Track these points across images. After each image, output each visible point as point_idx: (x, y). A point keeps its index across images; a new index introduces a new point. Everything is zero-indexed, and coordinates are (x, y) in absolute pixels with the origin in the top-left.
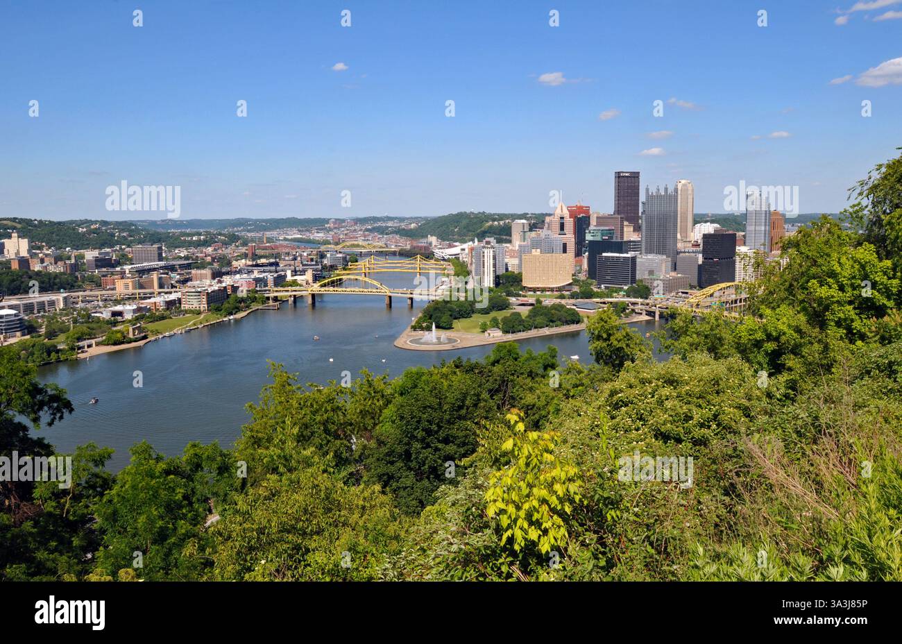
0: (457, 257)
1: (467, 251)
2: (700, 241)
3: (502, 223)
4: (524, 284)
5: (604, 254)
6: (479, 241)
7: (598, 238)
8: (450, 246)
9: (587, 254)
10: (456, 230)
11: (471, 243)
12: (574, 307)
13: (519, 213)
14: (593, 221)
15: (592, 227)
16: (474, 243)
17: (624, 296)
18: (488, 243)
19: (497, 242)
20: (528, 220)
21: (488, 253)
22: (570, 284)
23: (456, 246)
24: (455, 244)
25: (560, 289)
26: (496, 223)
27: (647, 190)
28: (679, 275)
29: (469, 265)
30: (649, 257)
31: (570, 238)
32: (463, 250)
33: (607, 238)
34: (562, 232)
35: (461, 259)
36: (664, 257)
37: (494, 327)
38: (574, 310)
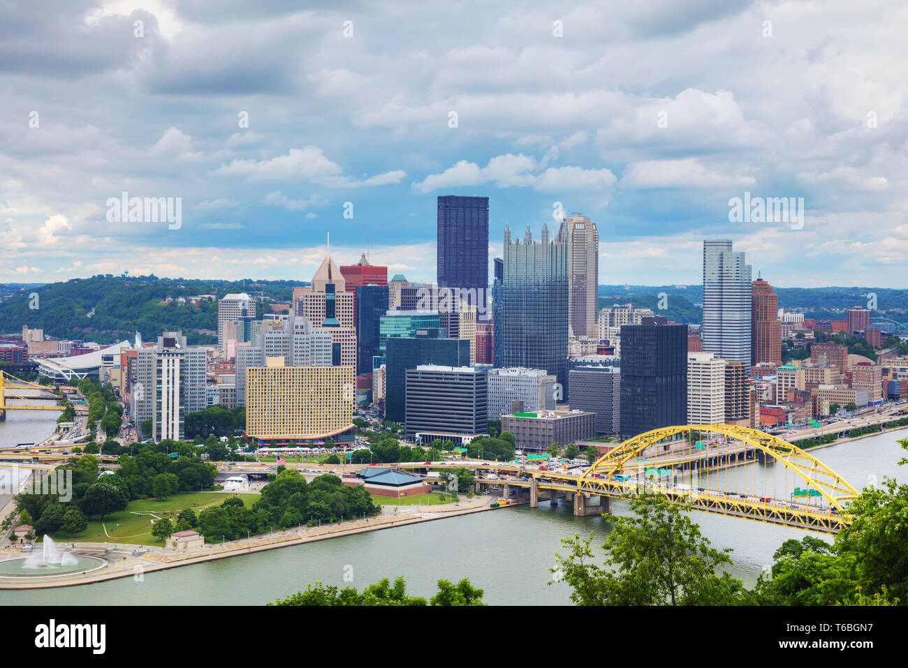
0: (93, 373)
1: (117, 360)
2: (616, 344)
3: (194, 300)
4: (257, 427)
5: (420, 368)
6: (144, 340)
7: (405, 335)
8: (77, 351)
9: (383, 366)
10: (89, 315)
11: (126, 344)
12: (361, 481)
13: (232, 280)
14: (396, 299)
15: (392, 312)
16: (133, 343)
17: (464, 454)
18: (170, 343)
19: (189, 343)
20: (252, 295)
21: (171, 367)
22: (348, 433)
23: (91, 351)
24: (85, 345)
25: (328, 442)
26: (182, 299)
27: (507, 236)
28: (575, 412)
29: (122, 392)
30: (511, 374)
31: (346, 332)
32: (108, 358)
33: (425, 333)
34: (331, 321)
35: (102, 378)
36: (544, 373)
37: (187, 529)
38: (361, 487)
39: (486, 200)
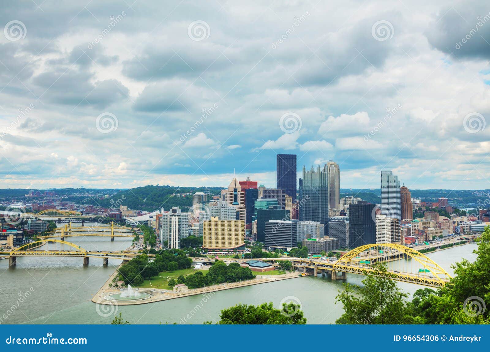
0: (146, 223)
1: (155, 218)
2: (347, 212)
3: (183, 195)
4: (207, 245)
5: (271, 221)
6: (165, 210)
7: (264, 208)
8: (140, 214)
9: (256, 220)
10: (144, 201)
11: (158, 212)
12: (248, 265)
13: (198, 187)
14: (261, 194)
15: (259, 199)
16: (160, 211)
17: (288, 255)
18: (174, 211)
19: (182, 211)
20: (206, 193)
21: (175, 220)
22: (243, 246)
23: (145, 214)
24: (143, 212)
25: (235, 250)
26: (179, 195)
27: (304, 169)
28: (331, 238)
29: (156, 230)
30: (306, 223)
31: (242, 206)
32: (152, 217)
33: (272, 207)
34: (236, 203)
35: (149, 225)
36: (319, 223)
37: (181, 283)
38: (248, 268)
39: (295, 156)
